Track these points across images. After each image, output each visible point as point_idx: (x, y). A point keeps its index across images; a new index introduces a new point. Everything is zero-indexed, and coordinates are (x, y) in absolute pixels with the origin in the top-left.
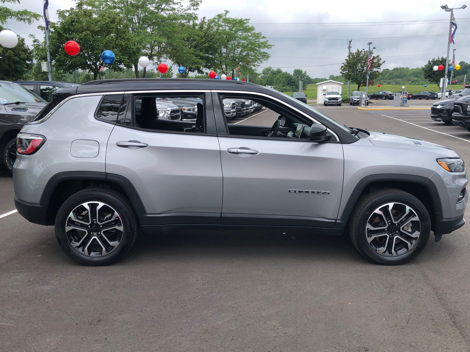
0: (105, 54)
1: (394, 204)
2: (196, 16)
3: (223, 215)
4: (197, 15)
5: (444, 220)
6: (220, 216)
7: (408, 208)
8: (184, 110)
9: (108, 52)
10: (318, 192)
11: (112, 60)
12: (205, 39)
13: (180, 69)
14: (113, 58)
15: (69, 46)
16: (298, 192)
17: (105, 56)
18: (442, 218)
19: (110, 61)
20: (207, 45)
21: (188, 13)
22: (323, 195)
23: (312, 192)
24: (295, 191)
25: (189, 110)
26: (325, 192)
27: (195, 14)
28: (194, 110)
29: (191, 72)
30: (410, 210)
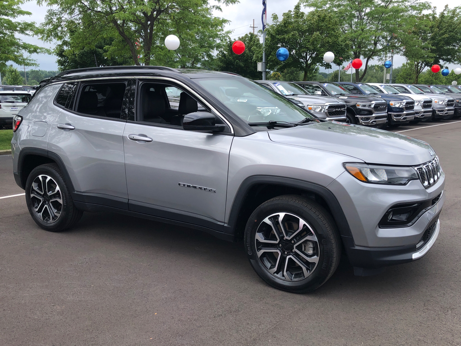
0: (279, 52)
1: (286, 214)
2: (428, 5)
3: (130, 202)
4: (431, 4)
5: (357, 248)
6: (127, 202)
7: (302, 222)
8: (358, 106)
9: (282, 49)
10: (205, 189)
11: (285, 57)
12: (446, 29)
13: (386, 63)
14: (286, 55)
15: (235, 46)
16: (187, 186)
17: (279, 53)
18: (353, 245)
19: (284, 58)
20: (446, 35)
21: (420, 3)
22: (209, 192)
23: (199, 188)
24: (184, 185)
25: (365, 106)
26: (211, 190)
27: (428, 3)
28: (370, 106)
29: (428, 67)
30: (304, 225)
